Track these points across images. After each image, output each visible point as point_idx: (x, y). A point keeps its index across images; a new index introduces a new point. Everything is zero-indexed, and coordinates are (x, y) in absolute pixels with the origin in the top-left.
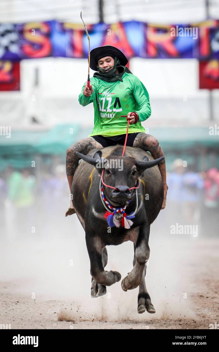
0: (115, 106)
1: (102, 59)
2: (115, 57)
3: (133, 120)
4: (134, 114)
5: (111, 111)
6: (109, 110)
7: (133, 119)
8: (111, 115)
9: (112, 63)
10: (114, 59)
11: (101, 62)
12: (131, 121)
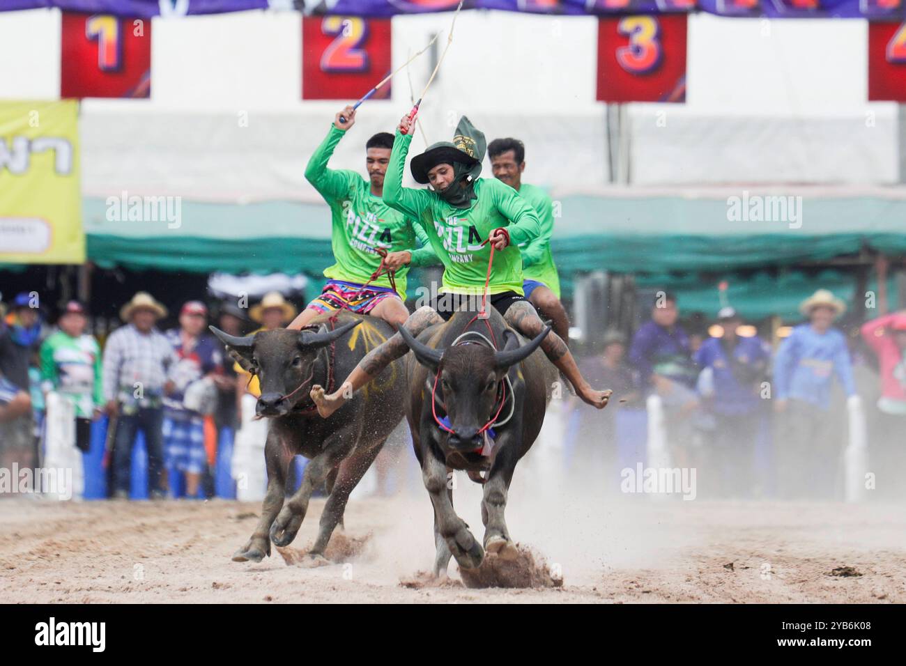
0: (470, 241)
1: (433, 171)
2: (455, 163)
3: (500, 242)
4: (501, 231)
5: (464, 250)
6: (461, 250)
7: (501, 240)
8: (466, 257)
9: (451, 174)
10: (453, 166)
11: (432, 176)
12: (497, 245)
